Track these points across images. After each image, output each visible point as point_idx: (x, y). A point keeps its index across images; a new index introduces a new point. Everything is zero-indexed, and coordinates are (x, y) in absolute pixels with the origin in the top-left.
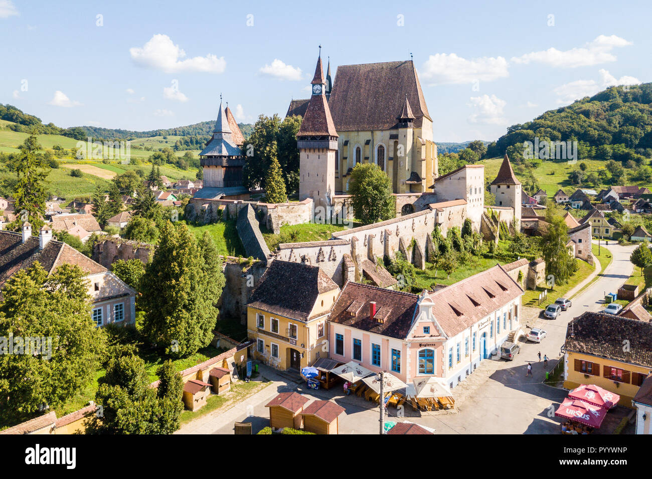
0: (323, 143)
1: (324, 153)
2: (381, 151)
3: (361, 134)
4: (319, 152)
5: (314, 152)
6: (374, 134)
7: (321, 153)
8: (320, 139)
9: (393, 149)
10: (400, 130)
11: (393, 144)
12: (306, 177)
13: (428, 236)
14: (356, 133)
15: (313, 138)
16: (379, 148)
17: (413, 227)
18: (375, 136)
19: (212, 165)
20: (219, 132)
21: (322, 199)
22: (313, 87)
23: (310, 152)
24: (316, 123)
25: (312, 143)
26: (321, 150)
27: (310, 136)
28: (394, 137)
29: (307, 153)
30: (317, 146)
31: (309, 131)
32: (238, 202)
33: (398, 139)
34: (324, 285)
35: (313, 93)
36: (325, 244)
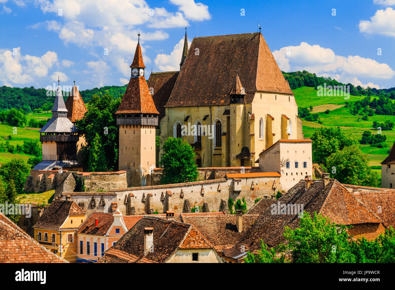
0: (136, 120)
1: (138, 129)
2: (219, 126)
3: (201, 109)
4: (134, 128)
5: (130, 128)
6: (212, 109)
7: (136, 129)
8: (134, 117)
9: (226, 124)
10: (232, 105)
11: (226, 119)
12: (124, 151)
13: (222, 202)
14: (196, 109)
15: (129, 115)
16: (217, 123)
17: (201, 192)
18: (213, 112)
19: (48, 141)
20: (55, 112)
21: (137, 170)
22: (132, 70)
23: (127, 128)
24: (132, 102)
25: (128, 120)
26: (135, 127)
27: (127, 114)
28: (227, 112)
29: (125, 129)
30: (132, 123)
31: (126, 110)
32: (64, 172)
33: (230, 114)
34: (75, 211)
35: (132, 76)
36: (97, 194)
